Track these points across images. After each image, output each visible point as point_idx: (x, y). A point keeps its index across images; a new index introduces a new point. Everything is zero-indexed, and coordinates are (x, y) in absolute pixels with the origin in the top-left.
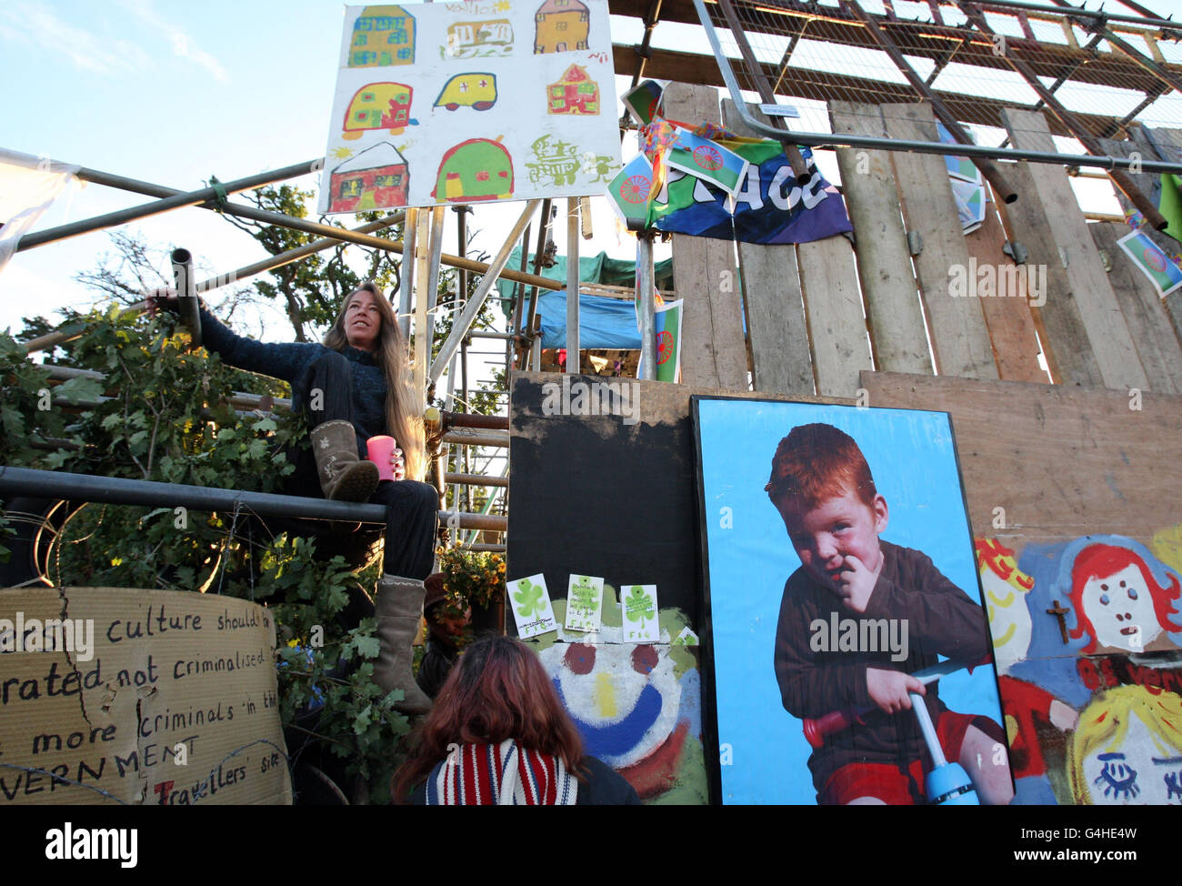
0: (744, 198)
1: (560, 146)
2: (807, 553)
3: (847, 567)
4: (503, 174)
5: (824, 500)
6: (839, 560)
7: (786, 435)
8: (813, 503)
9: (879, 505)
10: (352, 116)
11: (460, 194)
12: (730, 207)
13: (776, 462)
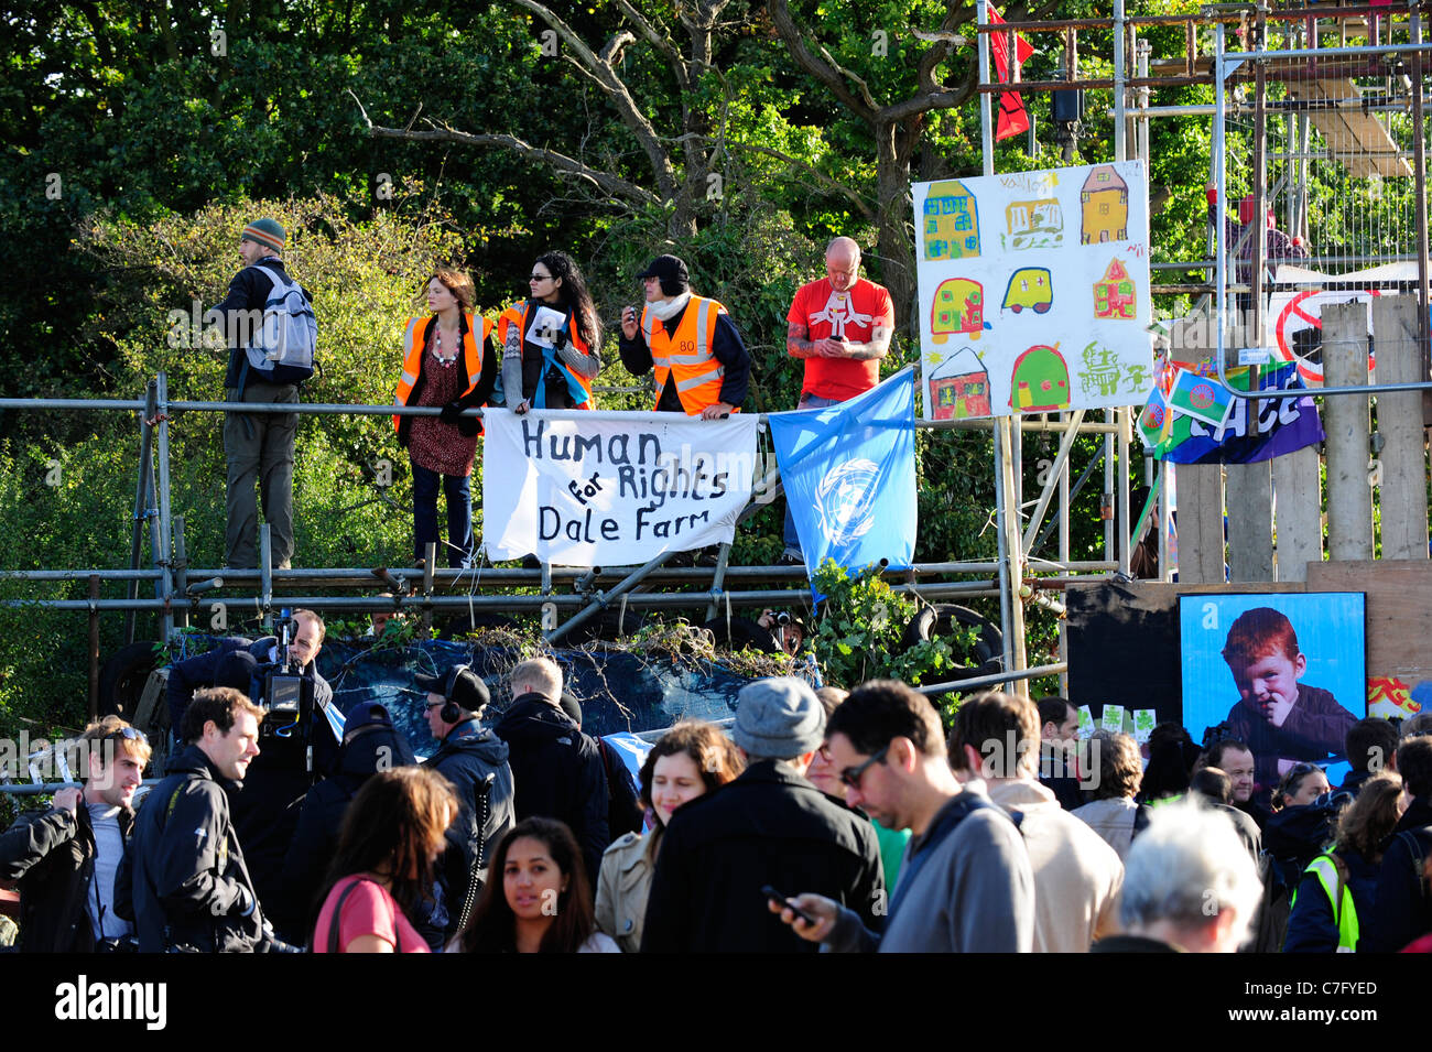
0: (1233, 423)
1: (1105, 354)
2: (1246, 692)
3: (1272, 700)
4: (1061, 384)
5: (1261, 658)
6: (1267, 696)
7: (1238, 617)
8: (1253, 661)
9: (1300, 661)
10: (937, 317)
11: (1030, 405)
12: (1219, 436)
13: (1230, 635)
